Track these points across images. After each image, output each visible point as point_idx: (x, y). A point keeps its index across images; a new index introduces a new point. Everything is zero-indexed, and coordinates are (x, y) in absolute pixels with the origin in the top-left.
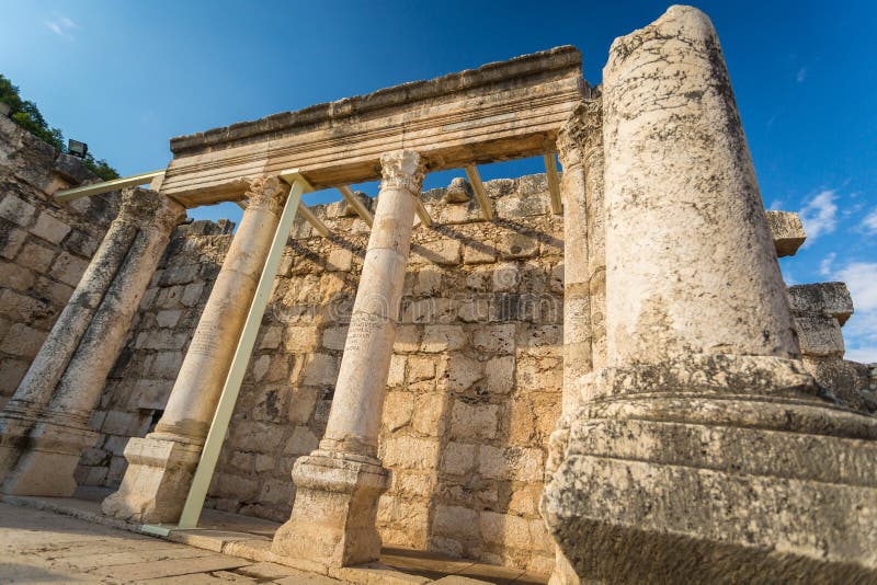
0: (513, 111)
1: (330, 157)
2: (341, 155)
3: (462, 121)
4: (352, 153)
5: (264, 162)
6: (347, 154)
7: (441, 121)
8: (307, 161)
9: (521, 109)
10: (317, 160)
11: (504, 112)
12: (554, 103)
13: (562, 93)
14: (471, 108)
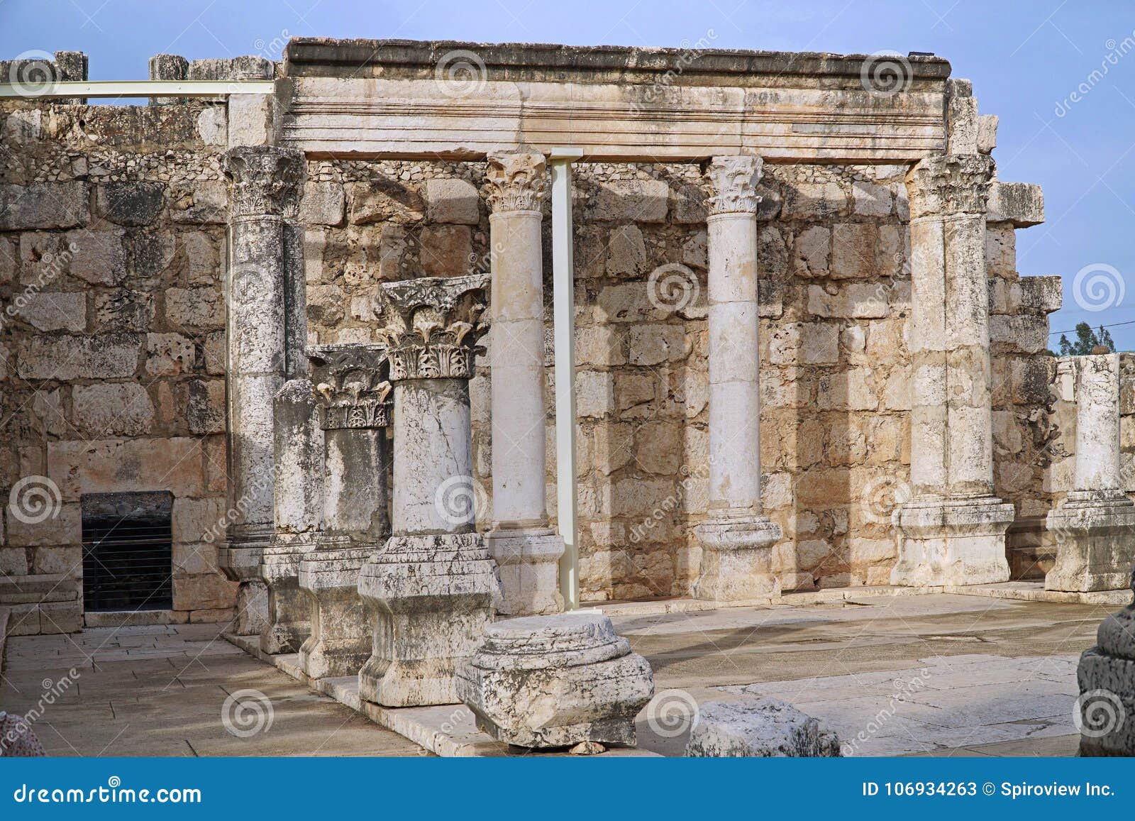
0: (875, 123)
1: (634, 139)
2: (651, 139)
3: (817, 122)
4: (667, 139)
5: (514, 123)
6: (660, 139)
7: (795, 120)
8: (596, 138)
9: (883, 123)
10: (611, 138)
11: (865, 123)
12: (916, 124)
13: (927, 116)
14: (832, 110)
